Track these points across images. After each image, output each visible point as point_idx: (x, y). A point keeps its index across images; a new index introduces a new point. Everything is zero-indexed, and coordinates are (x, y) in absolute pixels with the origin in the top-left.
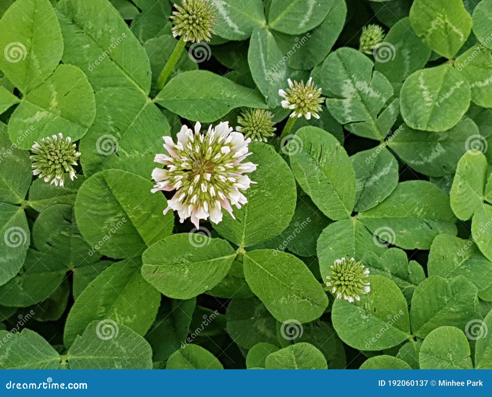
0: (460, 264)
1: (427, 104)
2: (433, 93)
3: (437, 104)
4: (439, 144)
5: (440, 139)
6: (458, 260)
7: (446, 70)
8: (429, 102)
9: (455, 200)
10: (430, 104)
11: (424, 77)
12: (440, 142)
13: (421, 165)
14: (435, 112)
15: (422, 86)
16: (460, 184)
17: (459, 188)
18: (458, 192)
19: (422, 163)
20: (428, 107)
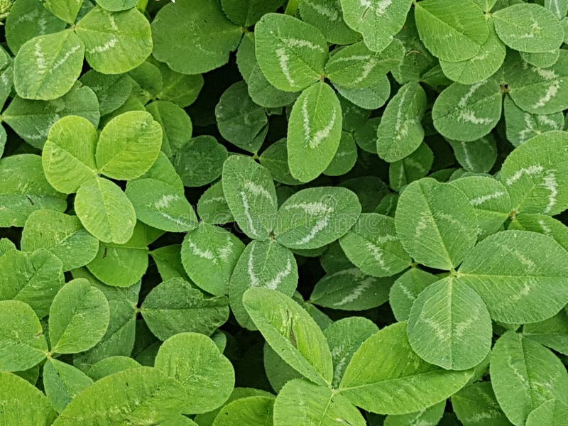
0: (62, 241)
1: (40, 72)
2: (49, 60)
3: (51, 71)
4: (57, 115)
5: (58, 110)
6: (60, 237)
7: (66, 36)
8: (42, 70)
9: (48, 170)
10: (43, 72)
11: (41, 44)
12: (58, 113)
13: (39, 140)
14: (47, 79)
15: (37, 53)
16: (53, 151)
17: (52, 156)
18: (52, 160)
19: (39, 137)
20: (40, 74)
